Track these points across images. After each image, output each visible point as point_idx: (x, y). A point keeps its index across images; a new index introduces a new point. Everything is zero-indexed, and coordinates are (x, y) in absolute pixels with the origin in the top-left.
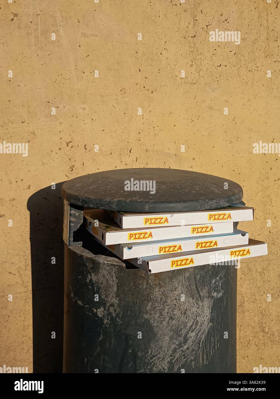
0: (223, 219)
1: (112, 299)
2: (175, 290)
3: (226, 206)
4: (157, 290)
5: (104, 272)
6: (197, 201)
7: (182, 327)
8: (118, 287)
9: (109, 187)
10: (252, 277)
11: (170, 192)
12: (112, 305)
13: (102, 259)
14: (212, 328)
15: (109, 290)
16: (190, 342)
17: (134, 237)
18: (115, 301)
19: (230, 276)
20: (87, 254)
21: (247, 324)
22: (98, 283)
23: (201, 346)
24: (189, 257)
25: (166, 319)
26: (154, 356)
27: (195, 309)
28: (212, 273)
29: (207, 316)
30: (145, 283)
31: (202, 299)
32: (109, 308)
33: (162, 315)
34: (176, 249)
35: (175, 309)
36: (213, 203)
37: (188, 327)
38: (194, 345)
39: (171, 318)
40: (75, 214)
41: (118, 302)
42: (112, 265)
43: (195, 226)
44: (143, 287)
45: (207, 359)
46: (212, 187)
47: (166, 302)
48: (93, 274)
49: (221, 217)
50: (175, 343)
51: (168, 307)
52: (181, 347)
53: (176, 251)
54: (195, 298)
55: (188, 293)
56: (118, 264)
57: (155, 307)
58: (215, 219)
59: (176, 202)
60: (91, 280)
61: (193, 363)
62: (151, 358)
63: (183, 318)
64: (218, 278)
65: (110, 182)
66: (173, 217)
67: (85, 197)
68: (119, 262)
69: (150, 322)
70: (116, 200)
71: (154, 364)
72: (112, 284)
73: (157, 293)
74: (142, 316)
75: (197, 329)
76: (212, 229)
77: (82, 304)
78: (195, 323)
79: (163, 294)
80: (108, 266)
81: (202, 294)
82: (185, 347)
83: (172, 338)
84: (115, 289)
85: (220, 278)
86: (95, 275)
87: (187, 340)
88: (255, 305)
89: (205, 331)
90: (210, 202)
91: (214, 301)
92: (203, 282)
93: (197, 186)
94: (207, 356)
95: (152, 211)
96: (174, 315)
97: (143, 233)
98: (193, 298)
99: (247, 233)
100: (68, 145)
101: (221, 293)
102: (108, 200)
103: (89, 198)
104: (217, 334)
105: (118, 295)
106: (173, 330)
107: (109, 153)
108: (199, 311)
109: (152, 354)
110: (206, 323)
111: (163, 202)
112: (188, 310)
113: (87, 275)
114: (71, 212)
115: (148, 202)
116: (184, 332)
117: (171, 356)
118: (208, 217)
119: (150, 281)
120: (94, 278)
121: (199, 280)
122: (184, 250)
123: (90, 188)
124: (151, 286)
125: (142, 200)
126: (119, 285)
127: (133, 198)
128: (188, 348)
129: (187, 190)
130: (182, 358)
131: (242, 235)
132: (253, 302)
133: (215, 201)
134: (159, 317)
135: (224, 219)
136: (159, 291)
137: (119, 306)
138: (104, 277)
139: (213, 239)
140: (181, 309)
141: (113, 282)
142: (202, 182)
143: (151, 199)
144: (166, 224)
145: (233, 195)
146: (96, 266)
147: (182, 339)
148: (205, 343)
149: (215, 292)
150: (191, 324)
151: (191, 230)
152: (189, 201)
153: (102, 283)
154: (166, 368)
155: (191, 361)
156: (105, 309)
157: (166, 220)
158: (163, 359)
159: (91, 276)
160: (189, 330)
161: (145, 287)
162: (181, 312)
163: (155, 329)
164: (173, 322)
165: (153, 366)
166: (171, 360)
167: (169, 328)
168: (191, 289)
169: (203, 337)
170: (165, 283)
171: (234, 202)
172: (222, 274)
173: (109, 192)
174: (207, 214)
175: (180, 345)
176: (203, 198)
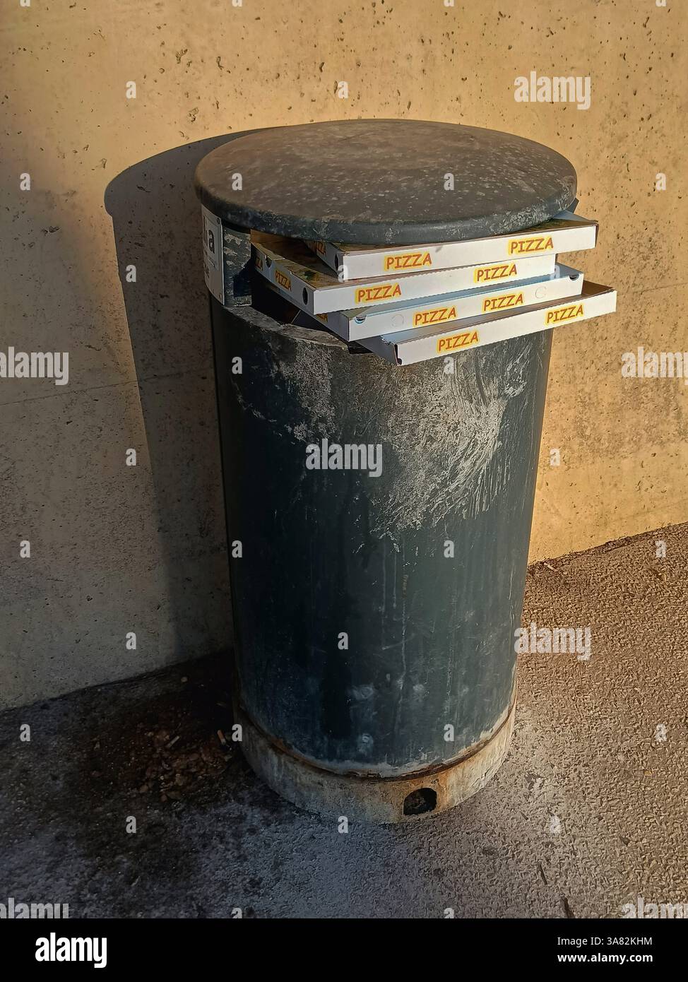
0: (537, 249)
1: (321, 408)
2: (440, 389)
3: (544, 220)
4: (406, 390)
5: (304, 359)
6: (488, 215)
7: (449, 453)
8: (332, 386)
9: (304, 185)
10: (573, 334)
11: (432, 198)
12: (323, 420)
13: (298, 334)
14: (501, 449)
15: (315, 393)
16: (461, 477)
17: (366, 296)
18: (329, 413)
19: (540, 353)
20: (268, 324)
21: (554, 425)
22: (293, 379)
23: (479, 483)
24: (471, 330)
25: (422, 442)
26: (399, 505)
27: (473, 420)
28: (508, 352)
29: (493, 430)
30: (384, 379)
31: (488, 400)
32: (317, 425)
33: (414, 435)
34: (446, 315)
35: (437, 423)
36: (519, 218)
37: (459, 453)
38: (467, 482)
39: (431, 439)
40: (234, 241)
41: (333, 415)
42: (321, 346)
43: (482, 267)
44: (380, 386)
45: (488, 502)
46: (517, 178)
47: (422, 411)
48: (282, 364)
49: (533, 246)
50: (435, 481)
51: (426, 420)
52: (446, 486)
53: (446, 318)
54: (474, 401)
55: (462, 393)
56: (332, 345)
57: (402, 422)
58: (522, 250)
59: (448, 221)
60: (279, 374)
61: (464, 511)
62: (394, 508)
63: (451, 439)
64: (518, 361)
65: (305, 172)
66: (440, 252)
67: (258, 211)
68: (334, 340)
69: (393, 448)
70: (325, 219)
71: (399, 518)
72: (321, 383)
73: (406, 396)
74: (379, 438)
75: (475, 455)
76: (514, 270)
77: (263, 417)
78: (472, 444)
79: (418, 397)
80: (312, 349)
81: (487, 393)
82: (453, 486)
83: (430, 473)
84: (328, 390)
85: (523, 360)
86: (287, 365)
87: (457, 475)
88: (572, 388)
89: (487, 456)
90: (513, 217)
91: (508, 403)
92: (491, 370)
93: (486, 179)
94: (488, 497)
95: (400, 241)
96: (436, 433)
97: (384, 288)
98: (471, 402)
99: (581, 272)
100: (179, 60)
101: (521, 387)
102: (309, 218)
103: (269, 215)
104: (509, 458)
105: (333, 402)
106: (432, 460)
107: (274, 74)
108: (481, 423)
109: (396, 501)
110: (490, 443)
111: (421, 223)
112: (461, 423)
113: (269, 365)
114: (226, 239)
115: (391, 224)
116: (451, 461)
117: (428, 502)
118: (508, 247)
119: (393, 376)
120: (285, 371)
121: (484, 368)
122: (460, 315)
123: (264, 189)
124: (395, 384)
125: (379, 218)
126: (335, 383)
127: (360, 215)
128: (457, 488)
129: (467, 191)
130: (445, 504)
131: (571, 278)
132: (570, 383)
133: (522, 213)
134: (409, 439)
135: (540, 249)
136: (410, 393)
137: (335, 420)
138: (305, 368)
139: (516, 291)
140: (448, 421)
141: (324, 379)
142: (494, 164)
143: (396, 217)
144: (427, 267)
145: (559, 194)
146: (288, 349)
147: (447, 473)
148: (487, 478)
149: (510, 386)
150: (465, 446)
151: (475, 275)
152: (473, 217)
153: (301, 381)
154: (418, 522)
155: (462, 507)
156: (309, 427)
157: (428, 258)
158: (414, 509)
159: (279, 367)
160: (461, 458)
161: (383, 387)
162: (449, 428)
163: (402, 460)
164: (433, 446)
165: (396, 521)
166: (427, 509)
167: (426, 456)
168: (468, 386)
169: (484, 467)
170: (421, 377)
171: (560, 209)
172: (526, 352)
173: (308, 200)
174: (506, 241)
175: (444, 484)
176: (499, 207)
